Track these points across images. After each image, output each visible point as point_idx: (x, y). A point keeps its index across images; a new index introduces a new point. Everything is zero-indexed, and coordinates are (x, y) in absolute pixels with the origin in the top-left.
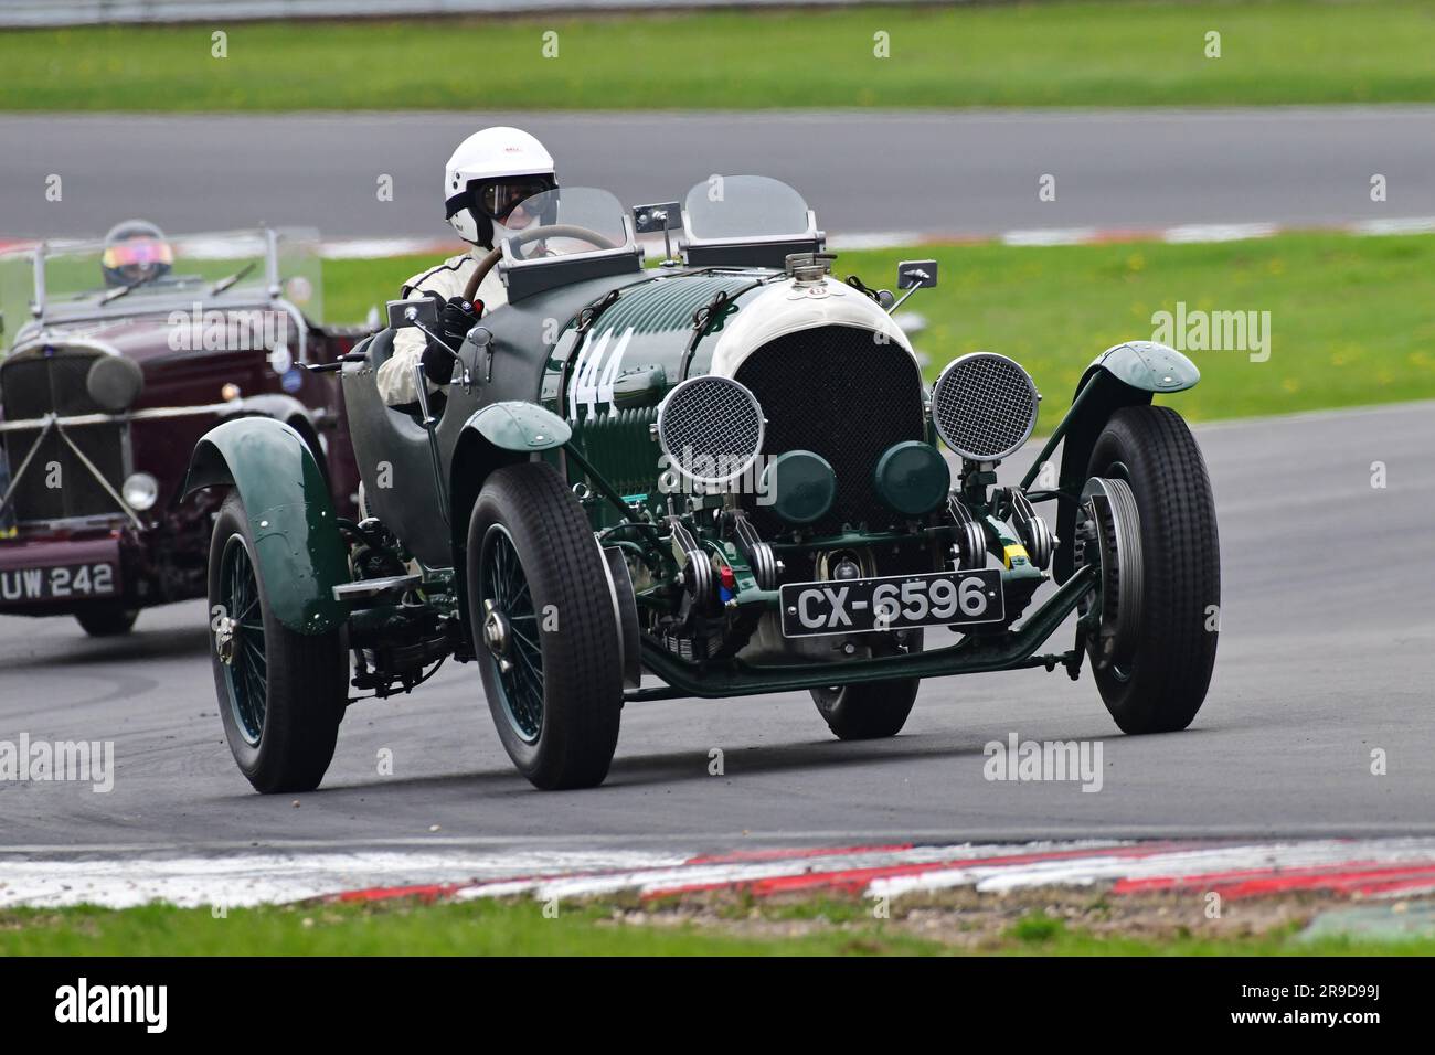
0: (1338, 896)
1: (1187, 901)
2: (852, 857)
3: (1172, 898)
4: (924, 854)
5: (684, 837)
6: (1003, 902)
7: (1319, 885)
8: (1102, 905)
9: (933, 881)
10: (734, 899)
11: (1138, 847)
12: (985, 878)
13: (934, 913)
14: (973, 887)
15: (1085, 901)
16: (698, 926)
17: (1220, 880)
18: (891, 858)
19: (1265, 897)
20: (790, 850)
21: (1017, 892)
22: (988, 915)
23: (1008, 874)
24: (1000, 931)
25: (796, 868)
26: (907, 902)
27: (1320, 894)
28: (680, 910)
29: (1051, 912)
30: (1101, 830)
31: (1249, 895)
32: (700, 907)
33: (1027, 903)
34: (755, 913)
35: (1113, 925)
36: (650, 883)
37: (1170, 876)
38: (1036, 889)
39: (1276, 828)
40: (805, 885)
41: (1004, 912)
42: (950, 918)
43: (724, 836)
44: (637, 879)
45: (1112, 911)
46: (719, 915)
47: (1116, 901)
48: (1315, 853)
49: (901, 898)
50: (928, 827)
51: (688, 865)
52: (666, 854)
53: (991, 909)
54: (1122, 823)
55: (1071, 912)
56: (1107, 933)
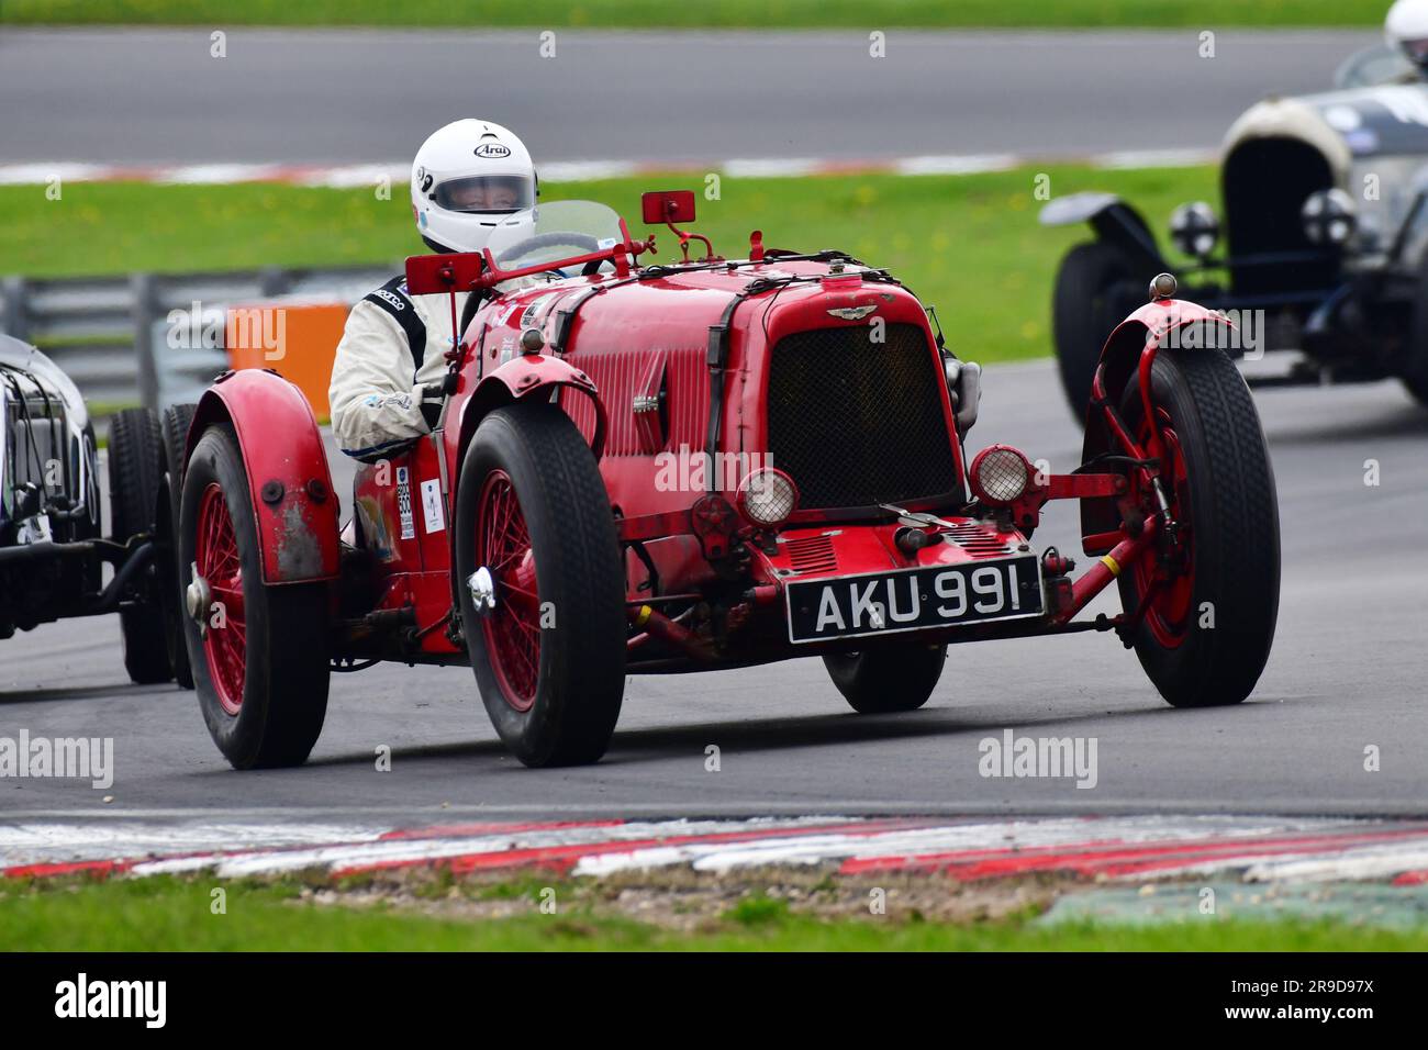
0: (1081, 877)
1: (920, 882)
2: (559, 833)
3: (903, 879)
4: (637, 830)
5: (378, 810)
6: (721, 881)
7: (1060, 866)
8: (828, 886)
9: (645, 859)
10: (432, 878)
11: (868, 824)
12: (703, 856)
13: (647, 894)
14: (689, 866)
15: (810, 881)
16: (392, 906)
17: (957, 860)
18: (601, 833)
19: (1004, 877)
20: (493, 825)
21: (736, 871)
22: (706, 896)
23: (729, 851)
24: (718, 914)
25: (499, 844)
26: (618, 882)
27: (1062, 875)
28: (374, 889)
29: (773, 892)
30: (827, 805)
31: (985, 876)
32: (395, 886)
33: (748, 883)
34: (454, 892)
35: (840, 907)
36: (341, 859)
37: (901, 855)
38: (758, 869)
39: (1014, 804)
40: (508, 862)
41: (721, 894)
42: (664, 899)
43: (421, 810)
44: (327, 855)
45: (839, 892)
46: (417, 895)
47: (843, 882)
48: (1056, 831)
49: (612, 877)
50: (643, 801)
51: (383, 840)
52: (358, 828)
53: (708, 889)
54: (849, 798)
55: (794, 893)
56: (833, 916)
